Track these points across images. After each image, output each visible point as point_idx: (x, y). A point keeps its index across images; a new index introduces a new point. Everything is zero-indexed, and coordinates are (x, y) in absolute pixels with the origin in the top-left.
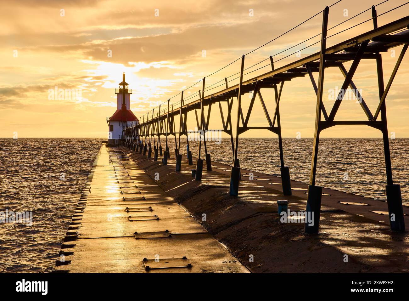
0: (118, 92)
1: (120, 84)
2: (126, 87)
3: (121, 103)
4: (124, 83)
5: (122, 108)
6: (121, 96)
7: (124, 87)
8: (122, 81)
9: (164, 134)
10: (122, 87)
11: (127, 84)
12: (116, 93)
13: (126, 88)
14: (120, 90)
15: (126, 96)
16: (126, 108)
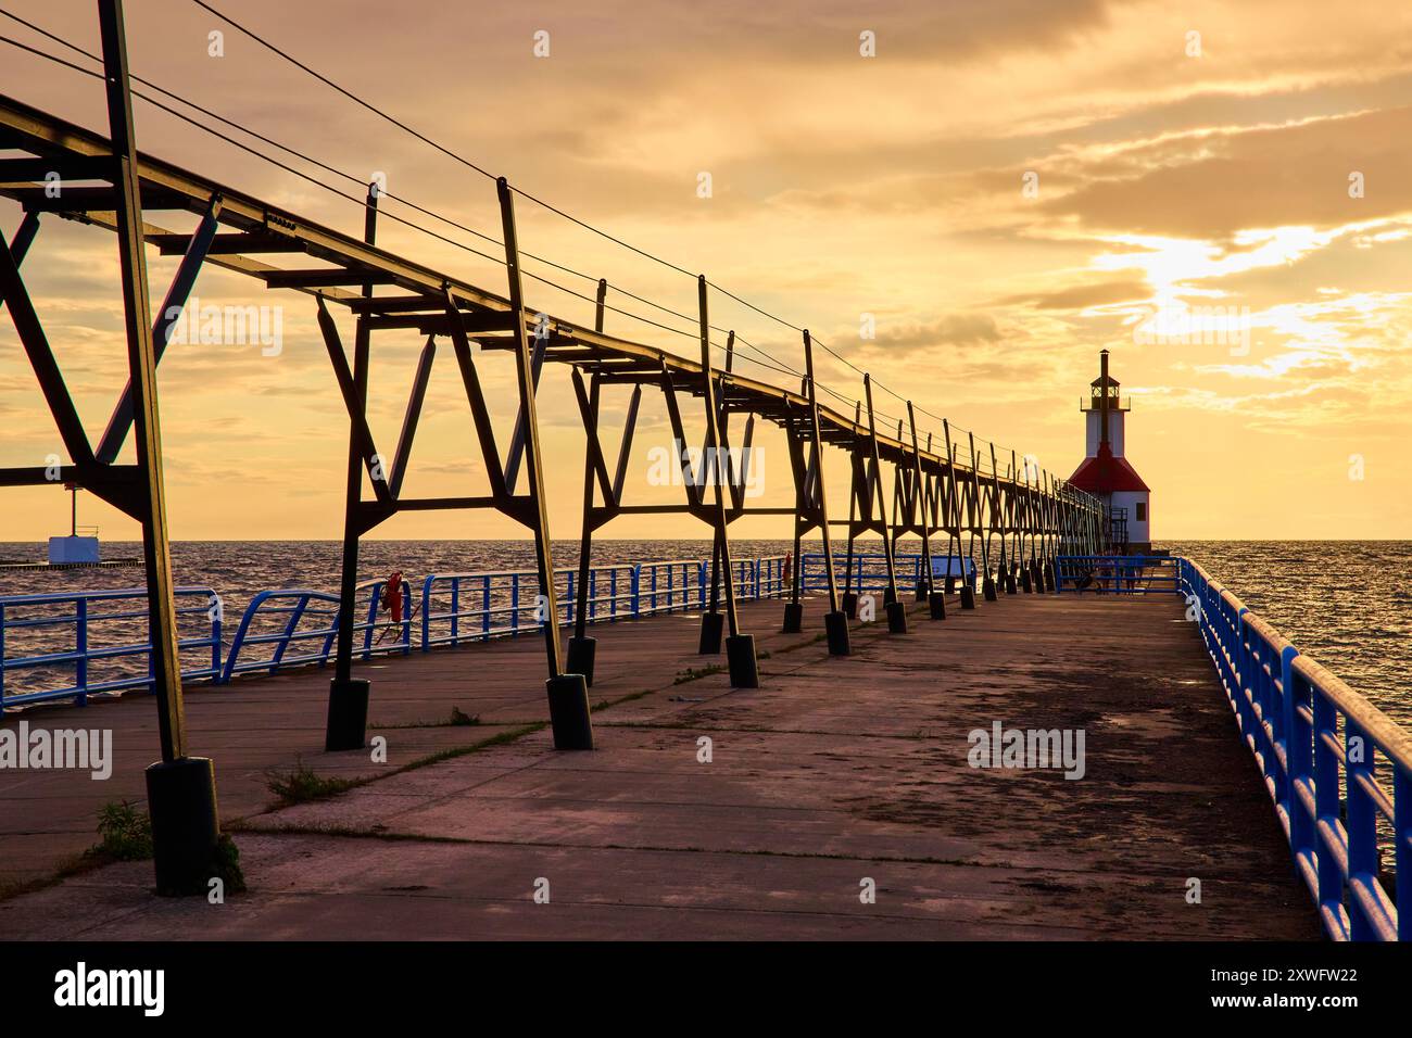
0: (1090, 408)
1: (1095, 385)
2: (1111, 392)
3: (1097, 439)
4: (1105, 381)
5: (1099, 453)
6: (1097, 419)
7: (1105, 392)
8: (1100, 376)
10: (1098, 393)
11: (1116, 384)
12: (1082, 411)
13: (1110, 395)
14: (1095, 400)
15: (1112, 419)
16: (1110, 453)
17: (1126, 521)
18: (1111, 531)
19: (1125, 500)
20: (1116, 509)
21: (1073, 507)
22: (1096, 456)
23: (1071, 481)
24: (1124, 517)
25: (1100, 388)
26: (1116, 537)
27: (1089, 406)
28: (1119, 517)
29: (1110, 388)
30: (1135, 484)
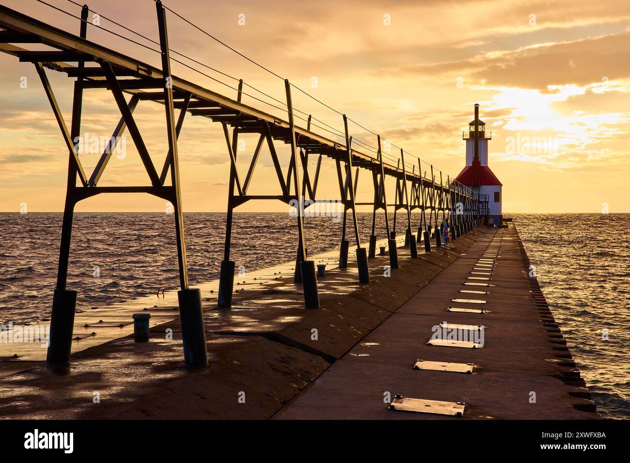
1: (471, 124)
2: (480, 128)
3: (472, 155)
4: (477, 123)
5: (473, 163)
6: (472, 143)
7: (476, 128)
8: (474, 119)
9: (419, 206)
10: (473, 129)
11: (483, 124)
12: (464, 139)
13: (480, 130)
14: (471, 133)
15: (481, 144)
16: (480, 163)
17: (488, 202)
18: (479, 208)
19: (487, 190)
20: (483, 195)
21: (457, 194)
22: (471, 165)
23: (457, 179)
24: (487, 200)
25: (474, 127)
26: (482, 211)
27: (468, 137)
28: (484, 200)
29: (479, 127)
30: (494, 181)
